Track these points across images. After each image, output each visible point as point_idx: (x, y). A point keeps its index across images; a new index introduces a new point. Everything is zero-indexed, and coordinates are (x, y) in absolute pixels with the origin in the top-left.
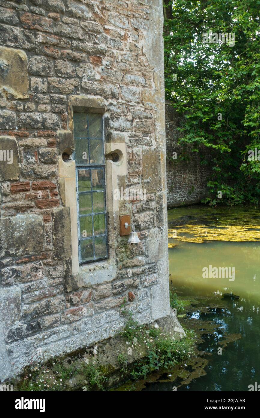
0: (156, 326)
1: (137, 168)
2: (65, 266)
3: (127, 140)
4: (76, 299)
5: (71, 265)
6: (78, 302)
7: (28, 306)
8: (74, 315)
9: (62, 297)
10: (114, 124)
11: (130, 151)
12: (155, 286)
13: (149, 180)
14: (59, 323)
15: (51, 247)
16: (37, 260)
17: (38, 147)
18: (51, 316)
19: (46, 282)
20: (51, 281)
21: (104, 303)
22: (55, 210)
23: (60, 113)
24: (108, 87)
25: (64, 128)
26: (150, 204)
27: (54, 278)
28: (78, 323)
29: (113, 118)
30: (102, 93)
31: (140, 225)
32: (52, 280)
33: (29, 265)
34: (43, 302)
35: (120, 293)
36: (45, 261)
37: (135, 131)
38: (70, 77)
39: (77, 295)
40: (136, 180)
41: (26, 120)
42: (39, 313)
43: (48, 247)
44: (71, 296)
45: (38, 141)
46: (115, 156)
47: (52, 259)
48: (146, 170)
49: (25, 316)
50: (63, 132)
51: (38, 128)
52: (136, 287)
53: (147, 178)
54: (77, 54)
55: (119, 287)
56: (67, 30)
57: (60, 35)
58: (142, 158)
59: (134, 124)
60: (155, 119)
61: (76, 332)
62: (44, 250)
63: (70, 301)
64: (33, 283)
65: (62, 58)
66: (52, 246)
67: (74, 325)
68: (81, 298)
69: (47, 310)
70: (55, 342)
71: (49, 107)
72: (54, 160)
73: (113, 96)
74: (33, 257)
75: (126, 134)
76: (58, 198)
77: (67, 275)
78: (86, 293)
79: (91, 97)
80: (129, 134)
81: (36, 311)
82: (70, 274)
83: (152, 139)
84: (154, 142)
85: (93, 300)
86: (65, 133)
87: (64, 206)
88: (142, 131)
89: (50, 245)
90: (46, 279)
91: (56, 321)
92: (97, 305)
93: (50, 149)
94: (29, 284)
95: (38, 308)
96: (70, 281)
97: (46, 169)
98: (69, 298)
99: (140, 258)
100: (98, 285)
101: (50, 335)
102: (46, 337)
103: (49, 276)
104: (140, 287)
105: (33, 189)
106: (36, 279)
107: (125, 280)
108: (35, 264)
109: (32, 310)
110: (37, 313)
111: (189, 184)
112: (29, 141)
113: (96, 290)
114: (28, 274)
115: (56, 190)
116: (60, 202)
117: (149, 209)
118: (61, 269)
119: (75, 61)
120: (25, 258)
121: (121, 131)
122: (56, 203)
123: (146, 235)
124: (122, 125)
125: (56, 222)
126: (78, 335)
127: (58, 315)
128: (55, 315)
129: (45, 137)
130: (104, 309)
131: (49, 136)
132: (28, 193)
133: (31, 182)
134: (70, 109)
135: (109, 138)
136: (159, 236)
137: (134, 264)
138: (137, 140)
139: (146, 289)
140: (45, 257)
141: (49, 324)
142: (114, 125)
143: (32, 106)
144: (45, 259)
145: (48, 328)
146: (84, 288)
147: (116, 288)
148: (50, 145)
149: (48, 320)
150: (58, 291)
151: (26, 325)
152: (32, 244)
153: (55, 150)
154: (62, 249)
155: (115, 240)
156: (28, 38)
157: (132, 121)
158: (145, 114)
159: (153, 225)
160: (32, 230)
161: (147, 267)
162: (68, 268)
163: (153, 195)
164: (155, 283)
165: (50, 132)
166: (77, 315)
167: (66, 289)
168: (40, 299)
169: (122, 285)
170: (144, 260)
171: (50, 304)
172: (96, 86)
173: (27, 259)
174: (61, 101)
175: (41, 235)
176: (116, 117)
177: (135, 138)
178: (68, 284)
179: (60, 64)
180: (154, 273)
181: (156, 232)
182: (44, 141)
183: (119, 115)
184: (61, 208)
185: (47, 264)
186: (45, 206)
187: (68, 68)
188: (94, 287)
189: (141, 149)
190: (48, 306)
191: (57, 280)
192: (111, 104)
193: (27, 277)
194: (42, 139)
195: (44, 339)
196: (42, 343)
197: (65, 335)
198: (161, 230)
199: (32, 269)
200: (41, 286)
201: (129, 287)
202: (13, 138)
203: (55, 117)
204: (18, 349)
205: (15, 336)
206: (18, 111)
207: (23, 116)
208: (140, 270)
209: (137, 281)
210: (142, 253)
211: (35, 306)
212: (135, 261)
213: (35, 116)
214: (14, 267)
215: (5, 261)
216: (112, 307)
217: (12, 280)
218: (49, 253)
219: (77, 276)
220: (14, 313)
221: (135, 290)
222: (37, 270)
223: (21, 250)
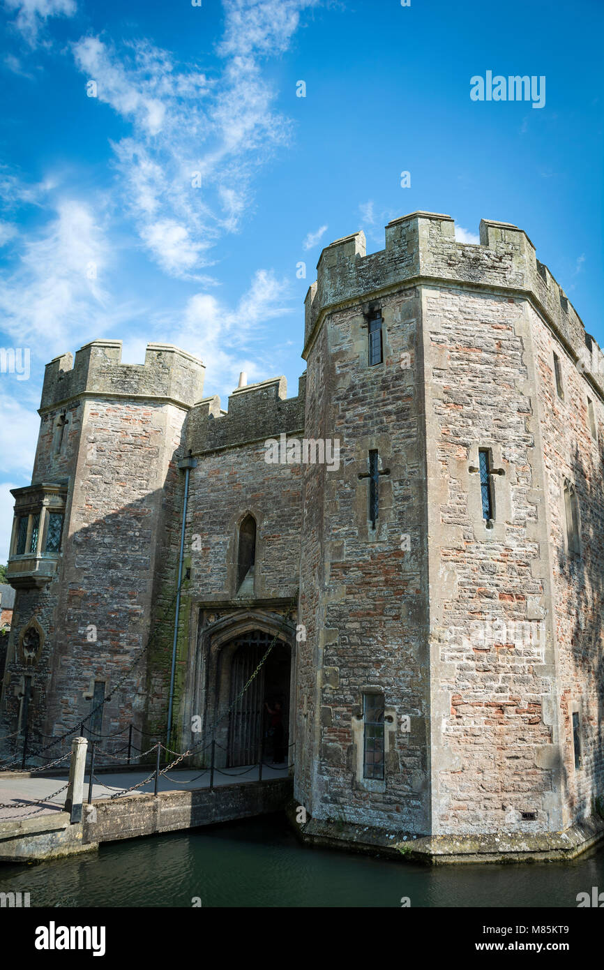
2: (352, 775)
3: (397, 710)
5: (356, 776)
6: (359, 797)
7: (332, 788)
8: (356, 803)
9: (351, 791)
10: (388, 700)
11: (399, 717)
12: (418, 809)
13: (414, 737)
15: (345, 763)
16: (338, 767)
17: (342, 712)
18: (343, 798)
21: (377, 805)
22: (349, 744)
23: (354, 695)
24: (384, 680)
26: (416, 753)
27: (346, 779)
28: (358, 809)
30: (380, 683)
31: (406, 764)
33: (334, 768)
34: (340, 790)
35: (389, 803)
36: (342, 769)
37: (404, 705)
38: (361, 676)
39: (359, 793)
40: (404, 736)
41: (337, 699)
44: (356, 792)
47: (345, 769)
48: (412, 730)
49: (330, 793)
50: (355, 705)
51: (343, 703)
52: (403, 804)
53: (413, 735)
54: (366, 664)
55: (388, 799)
56: (360, 653)
57: (357, 656)
59: (404, 700)
60: (420, 697)
61: (357, 813)
62: (341, 763)
63: (355, 795)
64: (335, 778)
65: (357, 667)
67: (356, 809)
68: (362, 796)
69: (341, 794)
70: (344, 813)
71: (349, 692)
72: (349, 719)
73: (388, 684)
74: (336, 765)
75: (396, 707)
76: (351, 738)
77: (353, 779)
78: (364, 795)
79: (374, 686)
80: (399, 706)
81: (335, 792)
82: (355, 780)
83: (418, 710)
84: (419, 712)
85: (370, 800)
88: (410, 705)
89: (345, 761)
91: (346, 803)
92: (372, 804)
93: (348, 713)
94: (333, 777)
95: (337, 791)
96: (355, 784)
97: (345, 723)
98: (354, 793)
99: (406, 786)
100: (373, 792)
102: (340, 808)
103: (344, 777)
104: (405, 805)
105: (338, 732)
106: (337, 776)
107: (393, 796)
108: (337, 769)
109: (333, 791)
110: (336, 794)
112: (338, 709)
113: (371, 795)
115: (350, 734)
116: (352, 741)
117: (416, 756)
118: (350, 776)
119: (365, 668)
121: (393, 705)
122: (350, 741)
123: (411, 772)
124: (394, 701)
125: (348, 750)
126: (358, 816)
127: (348, 800)
128: (346, 799)
129: (346, 707)
130: (377, 808)
132: (335, 733)
133: (338, 728)
136: (423, 776)
137: (400, 789)
140: (342, 767)
141: (342, 802)
143: (340, 692)
145: (341, 804)
146: (364, 791)
147: (386, 799)
148: (348, 711)
149: (342, 800)
150: (348, 787)
151: (330, 797)
152: (335, 758)
153: (351, 714)
154: (351, 765)
156: (341, 662)
158: (412, 694)
159: (419, 767)
160: (336, 752)
161: (412, 794)
162: (354, 776)
163: (419, 747)
164: (418, 807)
165: (348, 705)
166: (358, 805)
167: (352, 787)
168: (338, 788)
169: (390, 799)
170: (409, 789)
171: (343, 792)
172: (377, 679)
173: (333, 765)
174: (355, 689)
175: (340, 755)
177: (404, 709)
178: (353, 785)
179: (356, 671)
180: (418, 800)
181: (420, 773)
182: (345, 709)
183: (391, 695)
184: (352, 743)
185: (343, 771)
186: (343, 741)
187: (361, 672)
188: (370, 793)
191: (348, 781)
192: (386, 689)
193: (332, 774)
199: (335, 771)
200: (339, 781)
201: (396, 802)
202: (331, 707)
203: (352, 697)
204: (327, 807)
205: (325, 800)
206: (334, 695)
207: (336, 697)
208: (405, 794)
209: (403, 800)
210: (408, 784)
211: (335, 789)
212: (400, 787)
213: (342, 697)
214: (327, 767)
215: (323, 763)
216: (382, 810)
217: (325, 773)
218: (344, 765)
219: (359, 782)
220: (325, 789)
221: (401, 806)
222: (338, 772)
223: (330, 760)
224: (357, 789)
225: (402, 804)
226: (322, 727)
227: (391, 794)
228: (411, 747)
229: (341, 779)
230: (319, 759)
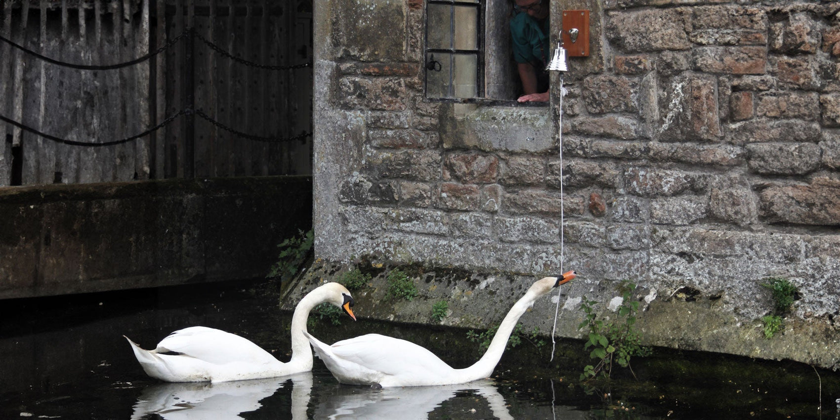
4: (462, 168)
6: (465, 174)
7: (375, 151)
8: (457, 198)
9: (436, 155)
14: (427, 201)
15: (417, 56)
16: (394, 74)
18: (414, 183)
20: (417, 119)
21: (521, 195)
27: (422, 116)
28: (463, 217)
31: (624, 39)
32: (419, 118)
33: (380, 81)
34: (400, 154)
36: (408, 79)
39: (464, 160)
43: (411, 55)
44: (453, 158)
47: (418, 78)
49: (369, 167)
52: (612, 187)
55: (562, 172)
61: (457, 233)
62: (405, 59)
63: (450, 167)
64: (384, 114)
66: (419, 55)
67: (454, 216)
68: (472, 169)
69: (405, 170)
70: (418, 233)
74: (386, 69)
77: (444, 116)
78: (481, 163)
81: (387, 165)
82: (449, 114)
85: (499, 182)
89: (414, 51)
90: (409, 113)
91: (421, 197)
94: (378, 113)
95: (391, 161)
96: (449, 128)
98: (448, 162)
99: (621, 120)
100: (512, 153)
101: (412, 219)
102: (402, 218)
103: (415, 109)
104: (620, 191)
106: (391, 108)
107: (580, 161)
108: (391, 80)
109: (379, 161)
110: (389, 170)
113: (506, 162)
114: (377, 97)
120: (374, 66)
126: (461, 241)
127: (427, 187)
128: (420, 185)
130: (523, 209)
137: (602, 130)
139: (635, 200)
140: (407, 72)
141: (409, 197)
144: (408, 75)
145: (406, 203)
146: (480, 151)
147: (554, 174)
149: (407, 189)
150: (428, 141)
151: (371, 185)
152: (385, 44)
160: (385, 20)
161: (640, 145)
166: (462, 200)
167: (441, 141)
168: (396, 147)
169: (568, 170)
170: (633, 128)
171: (412, 161)
173: (376, 70)
175: (401, 31)
178: (445, 132)
185: (410, 86)
188: (503, 155)
190: (408, 163)
191: (427, 120)
193: (376, 101)
195: (398, 220)
197: (434, 229)
199: (383, 88)
200: (397, 123)
201: (590, 180)
205: (353, 196)
208: (619, 147)
209: (611, 171)
210: (629, 111)
211: (385, 155)
212: (604, 123)
214: (357, 79)
215: (344, 66)
216: (541, 212)
217: (353, 99)
218: (412, 66)
219: (463, 121)
220: (352, 156)
221: (607, 193)
222: (395, 93)
223: (368, 52)
224: (458, 146)
225: (608, 186)
227: (570, 154)
229: (406, 117)
230: (332, 53)
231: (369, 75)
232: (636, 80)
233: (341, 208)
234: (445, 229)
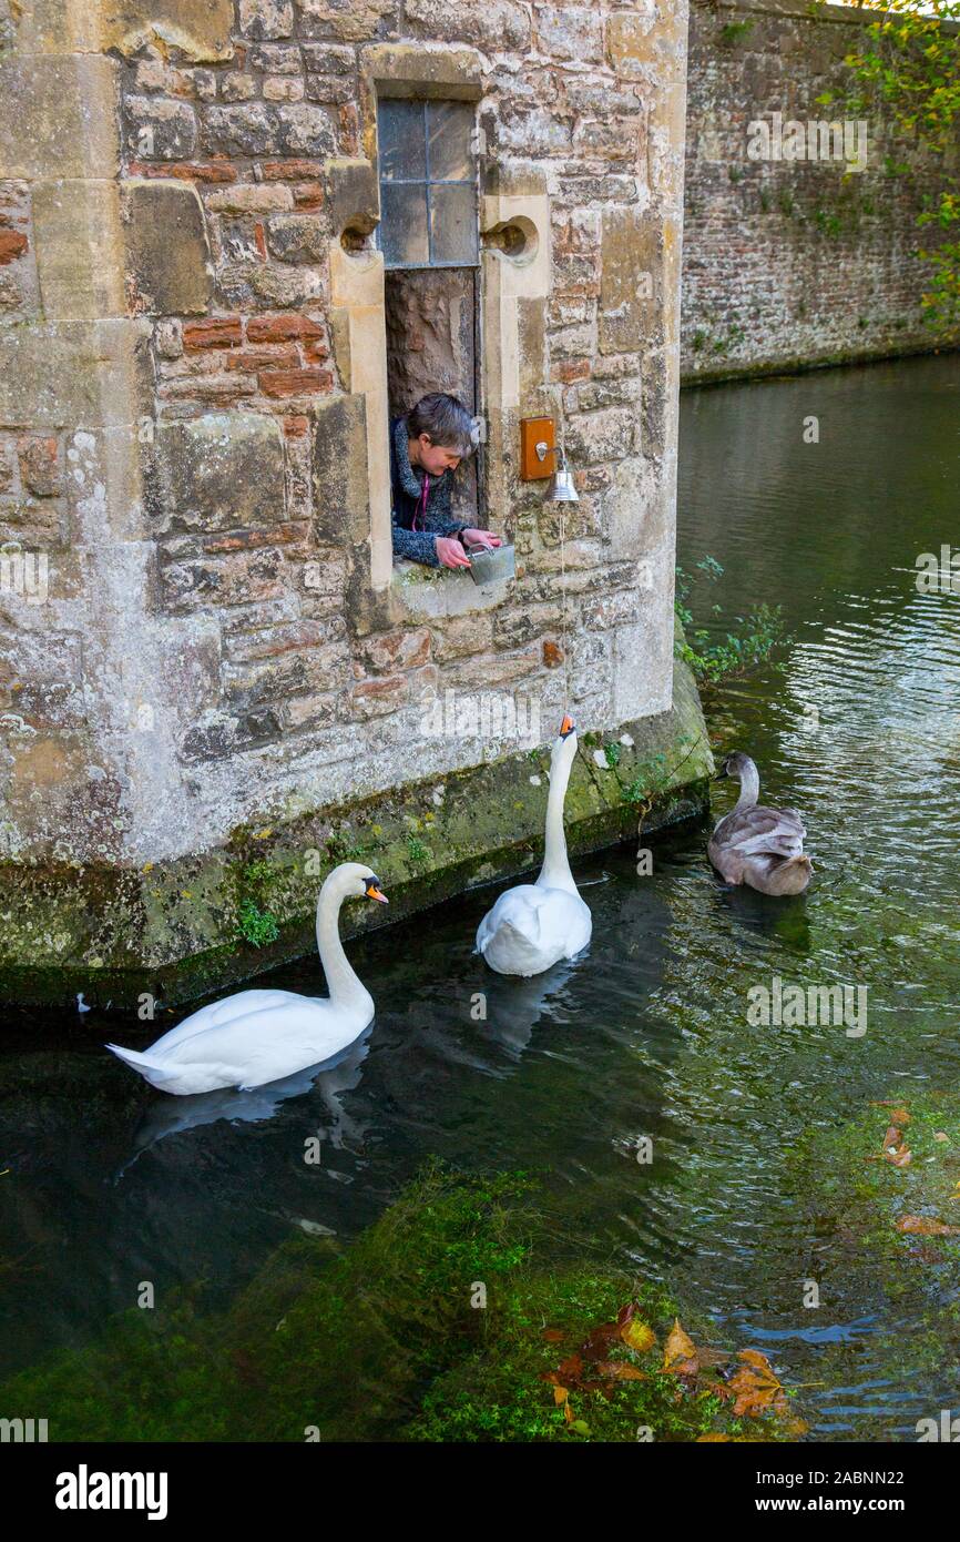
0: (627, 740)
1: (585, 275)
2: (351, 564)
3: (553, 185)
4: (382, 657)
5: (369, 562)
6: (389, 664)
7: (241, 669)
8: (378, 699)
9: (343, 649)
10: (510, 133)
11: (562, 219)
12: (628, 629)
13: (620, 312)
14: (332, 717)
15: (308, 509)
16: (267, 543)
17: (265, 212)
18: (310, 698)
19: (291, 604)
20: (310, 604)
21: (467, 670)
22: (320, 401)
23: (334, 104)
24: (492, 13)
25: (346, 151)
26: (622, 387)
27: (317, 597)
28: (389, 720)
29: (509, 116)
30: (473, 34)
31: (589, 448)
32: (312, 601)
33: (243, 559)
34: (286, 661)
35: (516, 645)
36: (291, 548)
37: (581, 156)
39: (385, 645)
40: (579, 313)
41: (225, 128)
42: (270, 690)
43: (297, 510)
44: (368, 646)
45: (262, 194)
46: (513, 236)
47: (310, 542)
48: (612, 280)
49: (234, 696)
50: (343, 163)
51: (265, 154)
52: (570, 628)
53: (616, 305)
55: (517, 626)
58: (600, 242)
59: (580, 131)
60: (650, 113)
61: (381, 745)
62: (286, 517)
63: (367, 660)
64: (254, 608)
66: (311, 508)
67: (375, 723)
68: (398, 654)
69: (298, 683)
70: (320, 767)
71: (298, 87)
72: (314, 251)
73: (512, 42)
74: (253, 537)
75: (549, 168)
76: (329, 365)
77: (355, 591)
78: (411, 643)
79: (437, 47)
80: (560, 165)
81: (266, 683)
82: (364, 586)
83: (638, 181)
84: (643, 192)
85: (435, 661)
86: (350, 168)
87: (349, 391)
88: (605, 154)
89: (303, 503)
90: (295, 597)
91: (324, 714)
92: (446, 675)
93: (302, 219)
94: (244, 610)
95: (272, 677)
96: (364, 606)
97: (290, 281)
98: (363, 654)
99: (583, 546)
100: (450, 620)
101: (308, 749)
102: (294, 754)
103: (304, 590)
104: (581, 630)
105: (252, 340)
106: (264, 597)
107: (536, 607)
108: (261, 554)
109: (254, 681)
110: (267, 690)
111: (860, 294)
112: (236, 194)
113: (444, 632)
114: (240, 584)
115: (324, 343)
116: (335, 379)
117: (620, 402)
118: (339, 569)
120: (232, 537)
121: (535, 156)
122: (321, 381)
123: (606, 480)
124: (538, 137)
125: (322, 438)
126: (388, 754)
127: (330, 698)
128: (320, 698)
129: (287, 179)
130: (470, 686)
131: (301, 177)
132: (236, 351)
133: (244, 319)
134: (368, 91)
135: (492, 177)
136: (649, 482)
137: (563, 565)
138: (587, 183)
139: (600, 637)
140: (291, 536)
141: (304, 719)
142: (510, 138)
143: (246, 83)
144: (290, 540)
145: (298, 730)
146: (410, 626)
147: (504, 631)
148: (304, 203)
149: (299, 710)
150: (330, 631)
151: (236, 721)
152: (249, 498)
153: (318, 220)
154: (341, 514)
155: (505, 492)
157: (572, 122)
158: (614, 98)
159: (630, 449)
160: (250, 460)
161: (605, 572)
162: (359, 569)
163: (633, 357)
164: (630, 618)
165: (302, 165)
166: (387, 700)
167: (352, 626)
168: (278, 652)
169: (525, 622)
170: (597, 554)
171: (307, 667)
172: (453, 9)
173: (236, 542)
174: (337, 66)
175: (279, 474)
176: (517, 113)
177: (579, 179)
178: (358, 613)
180: (627, 589)
181: (638, 472)
182: (284, 194)
183: (527, 105)
184: (337, 395)
185: (295, 558)
186: (289, 388)
188: (440, 624)
189: (599, 215)
190: (299, 671)
191: (328, 603)
192: (503, 69)
193: (237, 590)
194: (279, 186)
195: (288, 757)
196: (283, 770)
197: (350, 752)
198: (656, 464)
199: (250, 569)
200: (279, 617)
201: (545, 627)
202: (188, 186)
203: (319, 118)
204: (217, 782)
205: (206, 747)
206: (200, 101)
207: (218, 115)
208: (581, 580)
209: (573, 611)
210: (592, 533)
211: (262, 669)
212: (566, 555)
213: (257, 115)
214: (199, 563)
215: (173, 546)
216: (493, 683)
217: (194, 597)
218: (301, 524)
219: (385, 591)
220: (202, 686)
221: (566, 637)
222: (270, 573)
223: (220, 514)
224: (380, 625)
225: (567, 628)
226: (145, 326)
227: (527, 601)
228: (608, 365)
230: (147, 528)
231: (222, 552)
232: (598, 495)
233: (187, 773)
234: (361, 747)
